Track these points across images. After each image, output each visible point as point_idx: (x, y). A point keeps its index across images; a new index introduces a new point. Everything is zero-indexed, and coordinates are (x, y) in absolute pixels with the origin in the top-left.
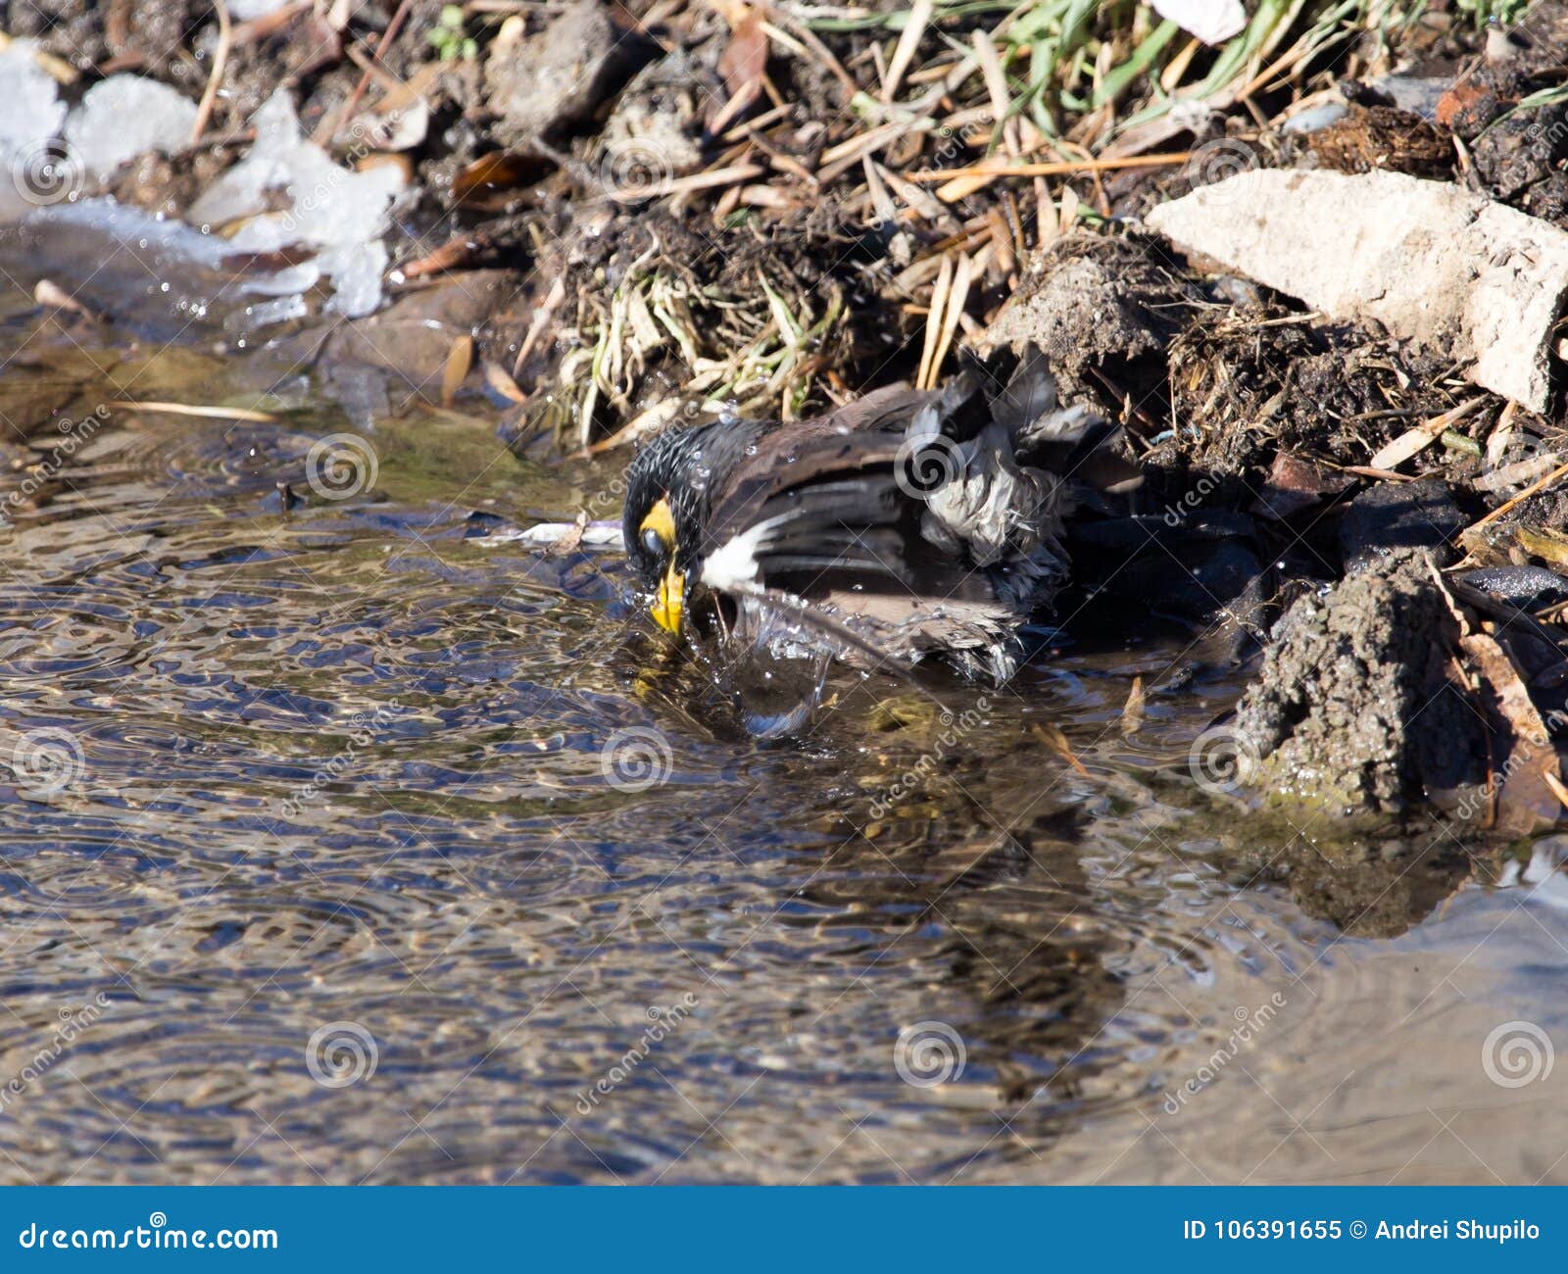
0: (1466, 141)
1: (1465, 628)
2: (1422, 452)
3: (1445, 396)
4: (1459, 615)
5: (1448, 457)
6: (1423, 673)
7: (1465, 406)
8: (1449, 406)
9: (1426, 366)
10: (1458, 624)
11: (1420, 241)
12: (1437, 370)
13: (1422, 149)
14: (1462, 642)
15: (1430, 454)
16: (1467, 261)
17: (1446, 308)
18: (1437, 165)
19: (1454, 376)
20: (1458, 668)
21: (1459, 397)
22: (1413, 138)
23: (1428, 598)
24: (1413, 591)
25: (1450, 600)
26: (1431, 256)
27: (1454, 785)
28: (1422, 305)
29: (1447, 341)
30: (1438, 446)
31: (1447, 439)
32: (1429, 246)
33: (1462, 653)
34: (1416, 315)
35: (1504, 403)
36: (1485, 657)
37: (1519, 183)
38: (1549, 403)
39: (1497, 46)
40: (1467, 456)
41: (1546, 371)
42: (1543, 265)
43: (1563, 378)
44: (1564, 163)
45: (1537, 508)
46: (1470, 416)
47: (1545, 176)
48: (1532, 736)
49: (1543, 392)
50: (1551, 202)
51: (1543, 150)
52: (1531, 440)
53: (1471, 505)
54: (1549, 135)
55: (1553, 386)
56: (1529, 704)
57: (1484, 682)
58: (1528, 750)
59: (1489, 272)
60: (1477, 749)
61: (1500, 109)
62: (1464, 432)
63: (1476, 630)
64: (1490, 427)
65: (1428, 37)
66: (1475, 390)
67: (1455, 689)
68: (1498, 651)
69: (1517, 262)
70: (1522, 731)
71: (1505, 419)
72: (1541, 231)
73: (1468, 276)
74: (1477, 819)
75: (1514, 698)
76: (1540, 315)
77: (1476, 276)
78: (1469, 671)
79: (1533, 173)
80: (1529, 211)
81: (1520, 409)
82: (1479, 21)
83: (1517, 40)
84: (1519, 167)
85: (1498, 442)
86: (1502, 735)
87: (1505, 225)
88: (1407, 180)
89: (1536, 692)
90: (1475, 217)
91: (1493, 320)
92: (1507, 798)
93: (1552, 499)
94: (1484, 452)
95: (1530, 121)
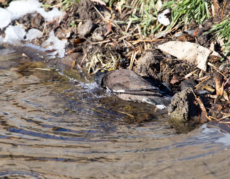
0: (197, 38)
1: (196, 97)
2: (191, 76)
3: (194, 69)
4: (195, 96)
5: (194, 76)
6: (191, 103)
7: (196, 70)
8: (194, 70)
9: (191, 65)
11: (191, 50)
12: (193, 66)
13: (191, 39)
16: (197, 53)
17: (194, 58)
18: (193, 41)
19: (195, 66)
20: (195, 102)
21: (195, 69)
22: (190, 38)
24: (190, 93)
25: (194, 94)
26: (192, 52)
27: (195, 116)
29: (194, 62)
30: (193, 75)
31: (194, 74)
33: (195, 100)
34: (190, 59)
35: (201, 70)
36: (198, 101)
37: (203, 43)
38: (206, 70)
39: (200, 26)
40: (196, 76)
41: (206, 66)
42: (206, 53)
43: (208, 67)
44: (209, 41)
45: (205, 83)
46: (197, 71)
47: (206, 42)
48: (204, 110)
49: (206, 68)
50: (207, 45)
51: (206, 39)
52: (204, 74)
53: (197, 82)
54: (207, 37)
55: (207, 68)
56: (204, 107)
57: (198, 104)
58: (204, 112)
59: (199, 54)
60: (197, 112)
61: (201, 34)
62: (196, 73)
63: (197, 97)
64: (199, 73)
65: (192, 25)
66: (197, 68)
67: (195, 104)
68: (200, 100)
69: (203, 53)
70: (203, 110)
71: (201, 72)
72: (206, 49)
73: (197, 54)
74: (197, 120)
75: (202, 106)
76: (205, 59)
77: (198, 54)
78: (196, 102)
79: (205, 42)
80: (204, 47)
81: (203, 71)
82: (198, 23)
83: (203, 26)
84: (203, 41)
85: (200, 75)
86: (200, 110)
87: (201, 48)
88: (189, 43)
89: (204, 105)
90: (198, 47)
91: (200, 60)
92: (201, 118)
93: (207, 82)
94: (199, 76)
95: (204, 36)
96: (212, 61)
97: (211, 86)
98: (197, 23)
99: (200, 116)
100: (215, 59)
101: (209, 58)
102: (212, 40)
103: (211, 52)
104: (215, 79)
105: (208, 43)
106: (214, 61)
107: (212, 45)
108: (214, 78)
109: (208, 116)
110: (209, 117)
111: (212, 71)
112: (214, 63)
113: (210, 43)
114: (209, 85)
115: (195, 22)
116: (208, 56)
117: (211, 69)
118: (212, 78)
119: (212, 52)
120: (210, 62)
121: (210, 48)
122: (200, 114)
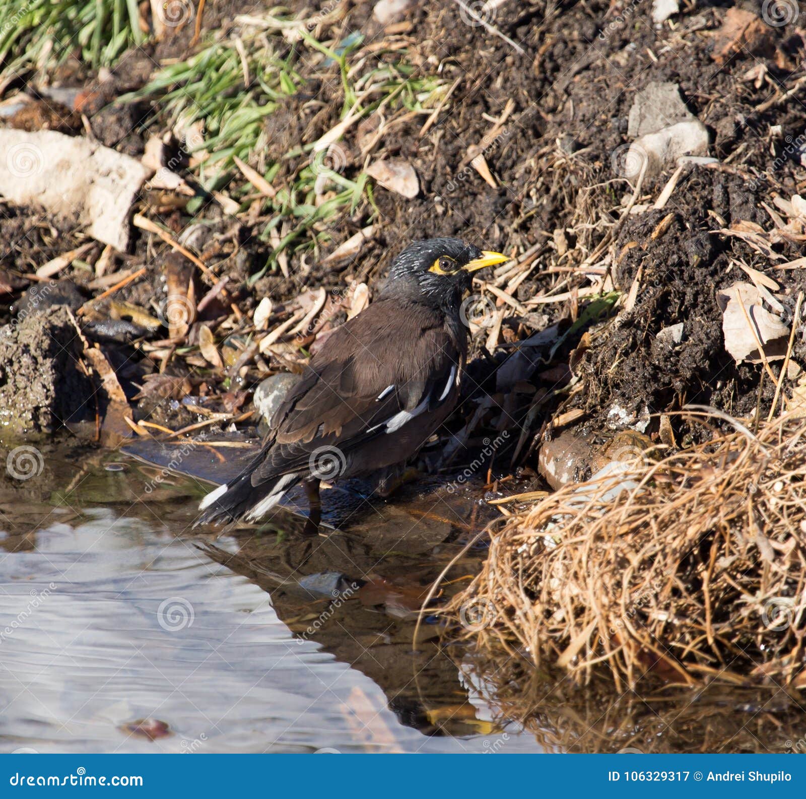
0: (89, 118)
1: (86, 345)
2: (63, 270)
3: (75, 242)
4: (83, 338)
5: (76, 273)
6: (64, 365)
7: (85, 247)
8: (77, 247)
9: (66, 226)
10: (83, 343)
11: (64, 165)
12: (71, 228)
13: (65, 121)
14: (84, 352)
15: (67, 271)
16: (88, 175)
17: (77, 198)
18: (73, 129)
19: (81, 231)
20: (82, 364)
21: (81, 244)
22: (63, 116)
23: (68, 329)
24: (61, 325)
25: (79, 331)
26: (70, 173)
27: (79, 421)
28: (64, 197)
29: (77, 215)
30: (71, 267)
31: (75, 263)
32: (69, 167)
33: (84, 357)
34: (62, 202)
35: (104, 246)
36: (96, 360)
37: (114, 139)
38: (128, 246)
39: (104, 75)
40: (86, 272)
41: (127, 230)
42: (128, 177)
43: (135, 234)
44: (138, 130)
45: (121, 295)
46: (87, 253)
47: (129, 136)
48: (118, 399)
49: (125, 240)
50: (132, 147)
51: (127, 122)
52: (118, 263)
53: (87, 294)
54: (131, 116)
55: (130, 237)
56: (117, 383)
57: (95, 372)
58: (116, 406)
59: (99, 180)
60: (90, 405)
61: (105, 103)
62: (84, 260)
63: (91, 346)
64: (98, 257)
65: (68, 72)
66: (90, 239)
67: (80, 374)
68: (102, 357)
69: (114, 175)
70: (114, 397)
71: (105, 254)
72: (126, 162)
73: (88, 181)
74: (90, 437)
75: (110, 380)
76: (125, 202)
77: (92, 182)
78: (88, 366)
79: (122, 134)
80: (121, 151)
81: (113, 249)
82: (94, 65)
83: (114, 73)
84: (115, 130)
85: (102, 265)
86: (103, 398)
87: (108, 157)
88: (58, 135)
89: (120, 379)
90: (93, 153)
91: (100, 205)
92: (105, 428)
93: (130, 291)
94: (94, 270)
95: (122, 108)
96: (153, 210)
97: (148, 306)
98: (89, 66)
99: (103, 422)
100: (164, 199)
101: (139, 197)
102: (153, 128)
103: (149, 174)
104: (163, 278)
105: (135, 138)
106: (162, 209)
107: (155, 147)
108: (160, 274)
109: (135, 421)
110: (142, 423)
111: (152, 251)
112: (159, 217)
113: (143, 138)
114: (138, 304)
115: (81, 58)
116: (133, 188)
117: (146, 244)
118: (151, 275)
119: (153, 174)
120: (145, 215)
121: (146, 158)
122: (103, 413)
